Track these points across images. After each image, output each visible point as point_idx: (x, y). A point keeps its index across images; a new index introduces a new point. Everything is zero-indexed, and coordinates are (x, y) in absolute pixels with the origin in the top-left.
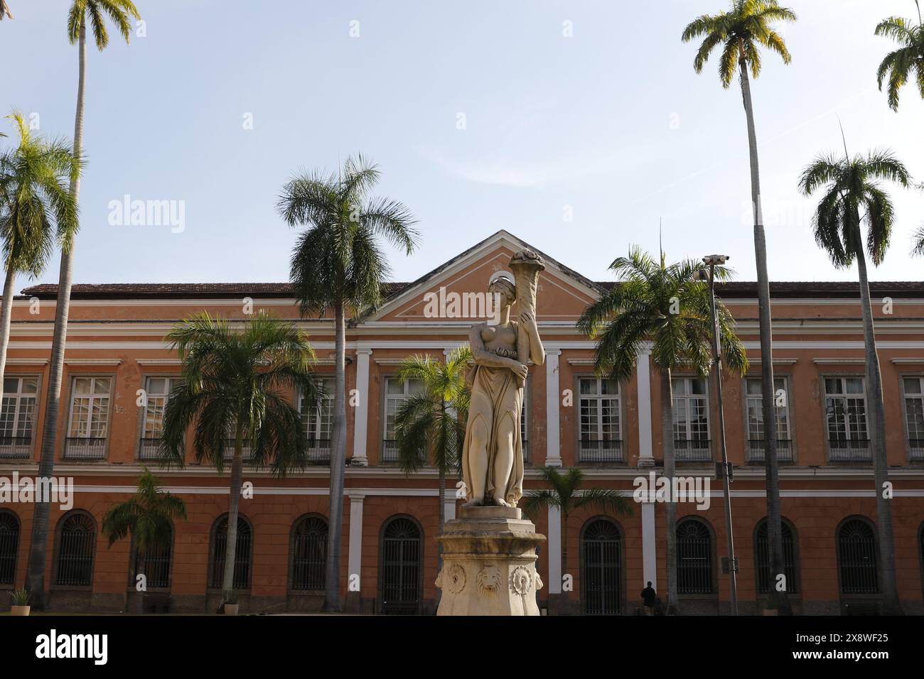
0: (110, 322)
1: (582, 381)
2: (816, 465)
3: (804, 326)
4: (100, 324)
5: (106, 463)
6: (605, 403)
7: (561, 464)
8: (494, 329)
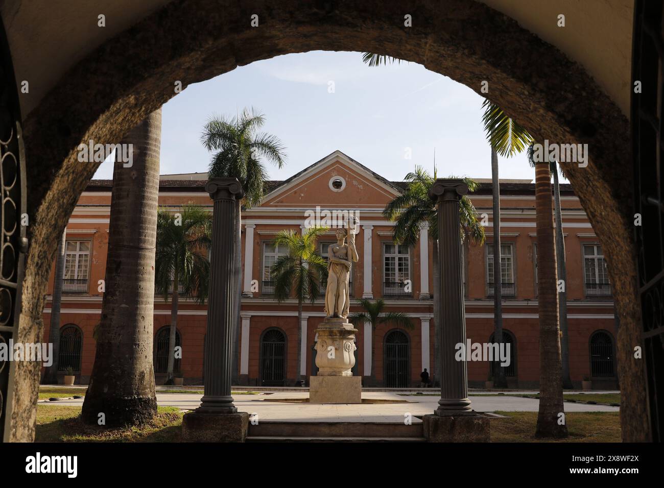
0: (89, 206)
1: (386, 245)
2: (529, 298)
3: (524, 213)
4: (83, 207)
5: (87, 295)
6: (400, 259)
7: (372, 297)
8: (338, 248)
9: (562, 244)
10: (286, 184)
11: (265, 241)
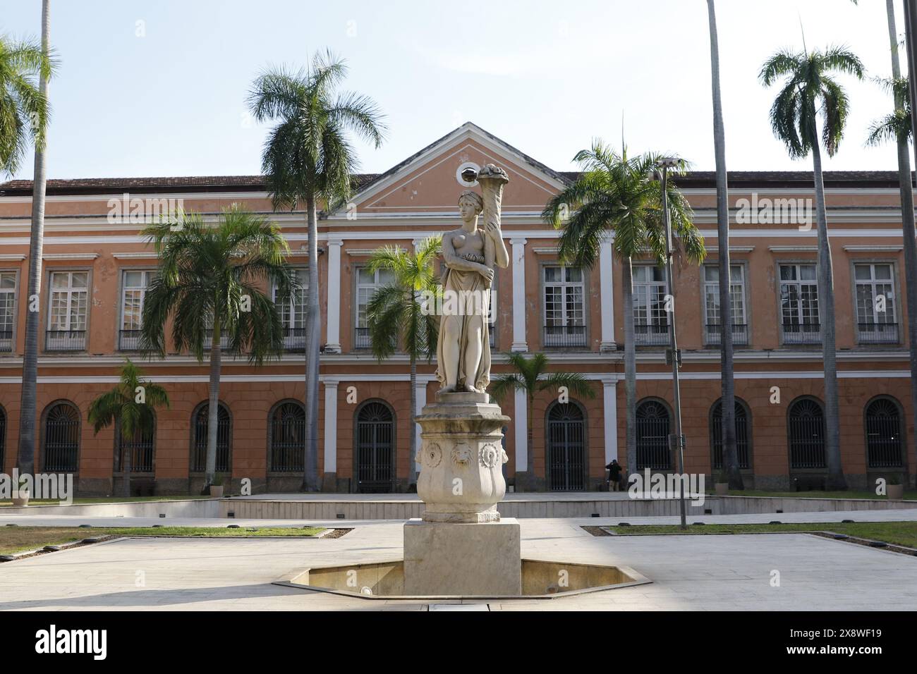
0: (84, 217)
1: (547, 269)
2: (770, 348)
4: (75, 219)
5: (87, 354)
6: (569, 290)
7: (527, 349)
8: (463, 237)
9: (828, 261)
10: (389, 177)
11: (356, 265)
